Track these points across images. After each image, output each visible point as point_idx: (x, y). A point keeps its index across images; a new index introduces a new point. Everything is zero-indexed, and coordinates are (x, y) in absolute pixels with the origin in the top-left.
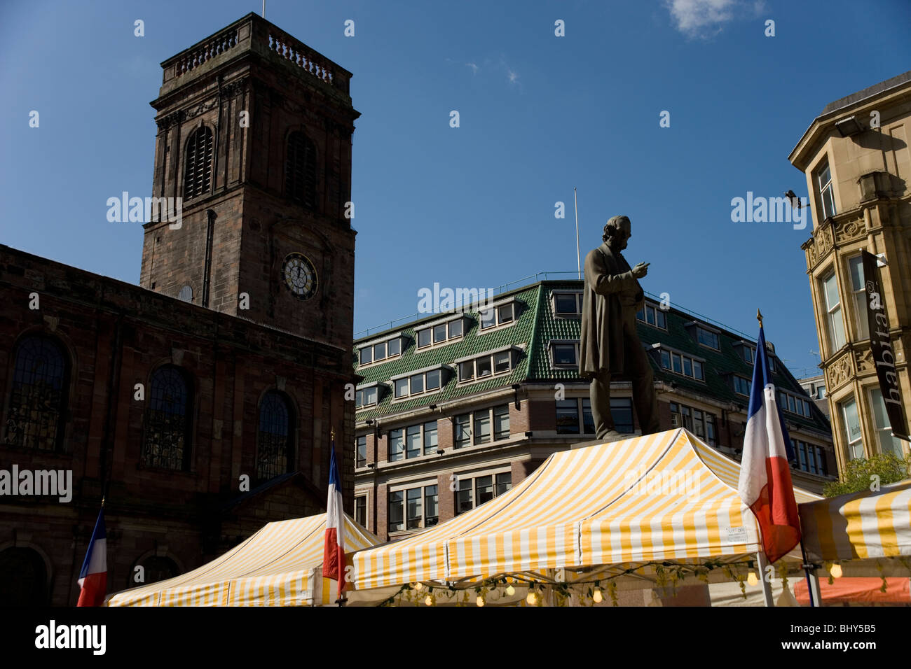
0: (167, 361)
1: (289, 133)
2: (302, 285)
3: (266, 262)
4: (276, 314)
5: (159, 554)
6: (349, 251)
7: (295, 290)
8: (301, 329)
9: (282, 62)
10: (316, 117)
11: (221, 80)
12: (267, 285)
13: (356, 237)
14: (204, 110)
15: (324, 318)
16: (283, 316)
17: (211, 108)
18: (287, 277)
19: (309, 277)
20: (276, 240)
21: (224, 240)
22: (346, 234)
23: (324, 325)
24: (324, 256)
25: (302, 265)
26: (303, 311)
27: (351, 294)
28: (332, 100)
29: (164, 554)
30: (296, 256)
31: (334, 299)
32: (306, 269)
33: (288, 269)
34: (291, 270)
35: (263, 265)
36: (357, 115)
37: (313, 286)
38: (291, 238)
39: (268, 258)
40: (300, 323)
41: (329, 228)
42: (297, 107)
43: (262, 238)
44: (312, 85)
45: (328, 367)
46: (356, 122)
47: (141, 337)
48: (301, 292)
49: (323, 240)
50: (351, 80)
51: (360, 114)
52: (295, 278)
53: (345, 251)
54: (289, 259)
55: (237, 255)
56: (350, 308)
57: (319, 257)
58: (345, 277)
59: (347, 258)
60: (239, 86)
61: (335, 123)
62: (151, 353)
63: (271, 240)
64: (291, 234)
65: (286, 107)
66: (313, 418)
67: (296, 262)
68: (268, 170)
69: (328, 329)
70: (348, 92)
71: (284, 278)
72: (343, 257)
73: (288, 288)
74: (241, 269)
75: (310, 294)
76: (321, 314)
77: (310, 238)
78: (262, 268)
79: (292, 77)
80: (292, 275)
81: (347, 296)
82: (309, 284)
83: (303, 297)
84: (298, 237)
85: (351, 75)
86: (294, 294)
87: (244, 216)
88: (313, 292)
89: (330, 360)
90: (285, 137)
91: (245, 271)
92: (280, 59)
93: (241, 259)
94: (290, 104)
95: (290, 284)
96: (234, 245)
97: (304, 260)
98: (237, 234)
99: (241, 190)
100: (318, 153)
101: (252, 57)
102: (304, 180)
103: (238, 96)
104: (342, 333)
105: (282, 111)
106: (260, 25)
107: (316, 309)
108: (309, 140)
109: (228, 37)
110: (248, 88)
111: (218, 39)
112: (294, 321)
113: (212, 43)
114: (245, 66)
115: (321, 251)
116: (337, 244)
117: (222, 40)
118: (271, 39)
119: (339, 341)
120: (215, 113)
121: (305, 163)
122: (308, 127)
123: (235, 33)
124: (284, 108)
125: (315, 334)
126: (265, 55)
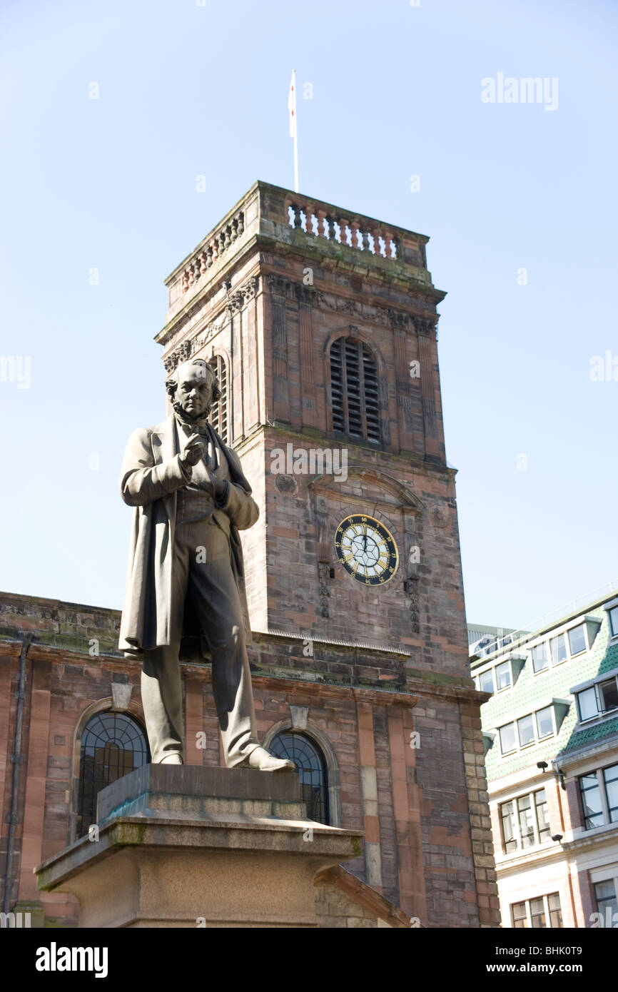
0: (106, 705)
1: (332, 341)
2: (371, 562)
3: (307, 536)
4: (332, 611)
6: (447, 500)
7: (361, 571)
8: (377, 629)
9: (311, 242)
10: (374, 311)
11: (229, 286)
12: (312, 569)
13: (457, 477)
14: (215, 332)
15: (414, 609)
16: (344, 613)
17: (221, 329)
18: (346, 553)
19: (383, 549)
20: (322, 501)
22: (439, 475)
23: (415, 619)
24: (403, 512)
25: (370, 532)
26: (376, 602)
27: (456, 565)
28: (396, 281)
30: (357, 521)
31: (427, 576)
32: (377, 538)
33: (346, 541)
34: (352, 541)
35: (304, 540)
36: (441, 296)
37: (392, 562)
38: (347, 494)
39: (311, 529)
40: (374, 620)
41: (408, 471)
42: (341, 303)
43: (298, 501)
44: (360, 266)
45: (380, 684)
46: (440, 308)
47: (61, 673)
48: (371, 573)
49: (400, 490)
50: (428, 246)
51: (446, 293)
52: (361, 553)
53: (440, 502)
54: (346, 526)
56: (457, 588)
57: (396, 516)
58: (443, 541)
59: (445, 511)
60: (249, 288)
61: (404, 315)
62: (78, 695)
63: (313, 502)
64: (345, 490)
65: (322, 305)
66: (359, 768)
67: (359, 529)
68: (301, 401)
69: (423, 624)
70: (424, 265)
71: (340, 555)
72: (437, 512)
74: (268, 552)
75: (386, 574)
76: (408, 603)
77: (377, 489)
78: (303, 546)
79: (327, 260)
80: (354, 549)
81: (451, 569)
82: (384, 560)
83: (375, 580)
84: (358, 492)
85: (426, 239)
86: (360, 578)
87: (267, 473)
88: (391, 570)
89: (383, 673)
90: (325, 350)
91: (276, 554)
92: (307, 238)
93: (267, 536)
94: (331, 300)
95: (352, 563)
97: (372, 524)
99: (261, 437)
100: (380, 362)
101: (262, 245)
102: (364, 407)
103: (249, 304)
104: (447, 627)
105: (317, 312)
106: (272, 197)
107: (398, 596)
108: (364, 346)
109: (235, 223)
110: (261, 289)
111: (224, 230)
112: (364, 618)
113: (218, 237)
114: (253, 263)
115: (399, 507)
116: (424, 493)
117: (229, 230)
118: (291, 213)
119: (442, 641)
120: (226, 333)
121: (362, 381)
122: (362, 328)
123: (242, 216)
124: (318, 308)
125: (400, 633)
126: (282, 237)
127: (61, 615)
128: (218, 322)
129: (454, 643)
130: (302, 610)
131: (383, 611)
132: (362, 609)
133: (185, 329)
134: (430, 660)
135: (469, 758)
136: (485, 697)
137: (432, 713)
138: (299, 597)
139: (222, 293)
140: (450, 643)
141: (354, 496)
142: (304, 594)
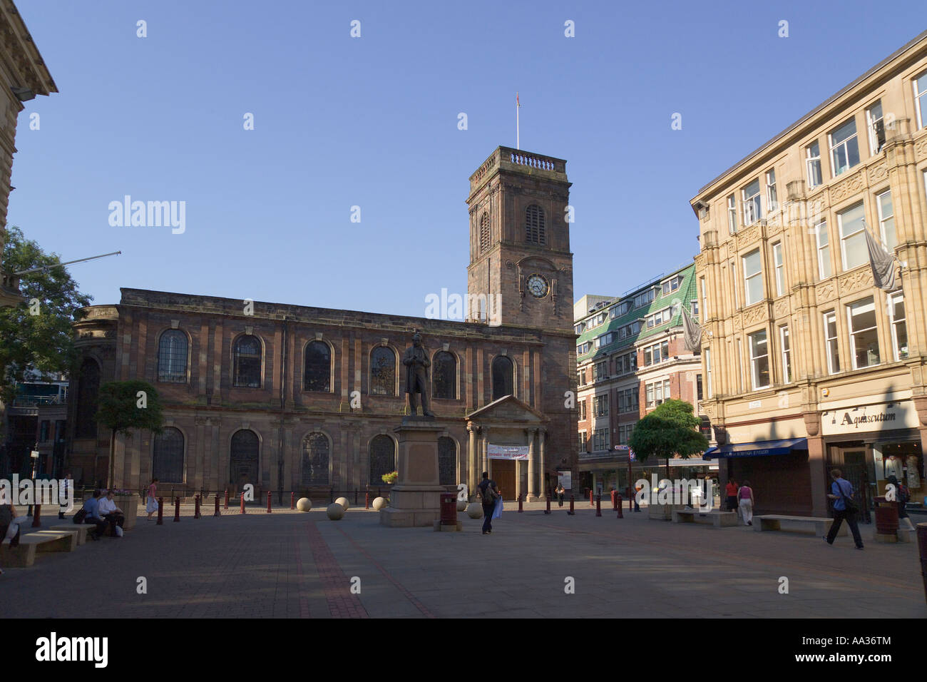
0: (441, 350)
1: (527, 207)
2: (540, 290)
3: (515, 282)
4: (524, 309)
5: (445, 436)
6: (569, 265)
7: (536, 294)
8: (541, 315)
9: (520, 168)
10: (544, 193)
11: (489, 186)
12: (517, 294)
13: (573, 256)
14: (485, 203)
15: (555, 306)
16: (528, 309)
17: (487, 202)
18: (530, 287)
19: (544, 285)
20: (521, 270)
21: (495, 274)
22: (566, 256)
23: (555, 310)
24: (552, 271)
25: (539, 279)
28: (553, 180)
29: (447, 436)
30: (535, 275)
31: (561, 294)
32: (541, 281)
33: (530, 284)
34: (532, 283)
35: (514, 284)
36: (570, 185)
37: (547, 289)
38: (531, 266)
39: (517, 280)
40: (540, 311)
41: (554, 256)
42: (531, 191)
43: (512, 270)
44: (539, 176)
45: (532, 340)
46: (570, 189)
48: (539, 294)
49: (551, 263)
50: (566, 165)
51: (573, 183)
52: (536, 286)
53: (566, 266)
54: (531, 277)
55: (500, 282)
57: (549, 273)
58: (566, 281)
59: (568, 270)
60: (496, 187)
63: (518, 270)
64: (531, 264)
65: (524, 193)
66: (524, 367)
67: (535, 278)
68: (515, 231)
69: (558, 311)
70: (564, 172)
71: (528, 289)
72: (565, 270)
73: (530, 293)
75: (545, 295)
76: (553, 304)
77: (542, 264)
78: (514, 286)
79: (527, 174)
80: (533, 285)
82: (544, 289)
83: (541, 296)
84: (535, 265)
85: (565, 162)
86: (535, 296)
87: (501, 260)
88: (547, 292)
90: (524, 211)
91: (504, 290)
92: (518, 166)
94: (527, 190)
95: (532, 291)
96: (498, 276)
97: (540, 276)
98: (499, 270)
99: (499, 246)
100: (546, 213)
101: (501, 171)
102: (539, 231)
103: (496, 194)
104: (566, 312)
105: (521, 196)
106: (505, 151)
107: (549, 302)
108: (540, 208)
109: (492, 160)
110: (500, 189)
111: (489, 162)
112: (536, 311)
113: (487, 165)
114: (498, 177)
115: (550, 270)
116: (560, 263)
118: (513, 156)
119: (564, 317)
120: (489, 203)
121: (538, 221)
122: (539, 201)
123: (495, 158)
124: (522, 194)
125: (549, 316)
126: (508, 168)
127: (427, 323)
128: (486, 199)
129: (569, 318)
130: (513, 309)
131: (543, 308)
132: (535, 307)
133: (476, 199)
134: (559, 324)
135: (570, 356)
136: (578, 336)
137: (559, 342)
138: (512, 304)
139: (487, 188)
140: (567, 318)
141: (533, 267)
142: (514, 303)
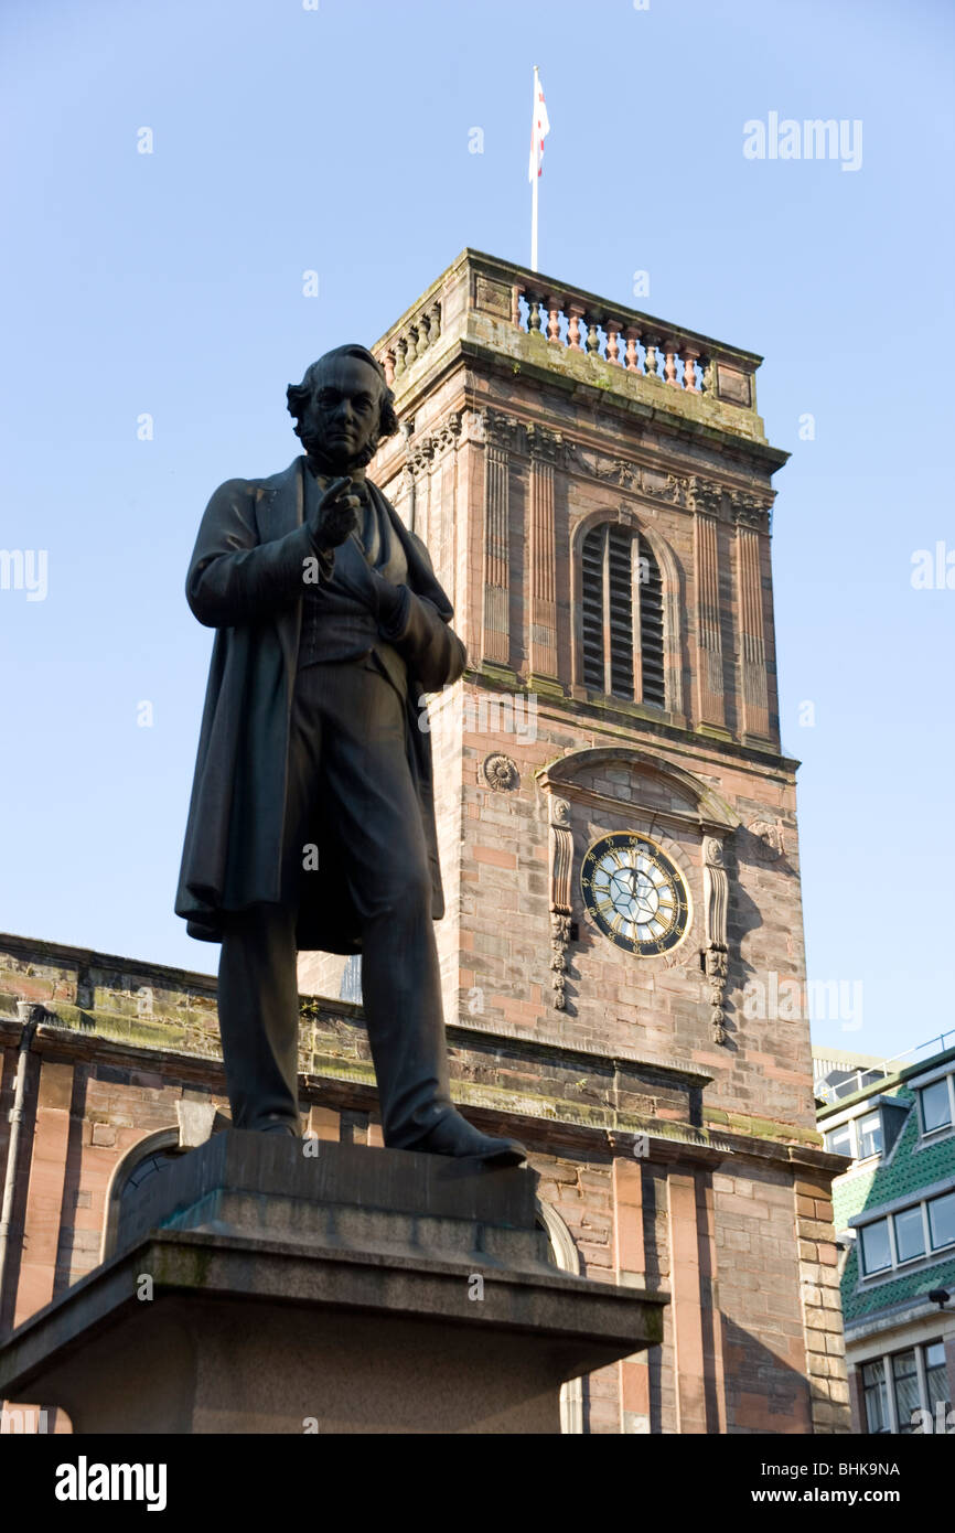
0: (168, 1139)
1: (586, 531)
2: (644, 917)
3: (533, 865)
6: (781, 813)
7: (627, 931)
8: (651, 1033)
9: (556, 359)
10: (662, 482)
11: (412, 428)
12: (538, 925)
13: (800, 773)
15: (718, 1002)
16: (593, 1003)
18: (600, 898)
19: (667, 895)
20: (560, 806)
22: (767, 770)
23: (719, 1021)
24: (703, 832)
25: (643, 864)
26: (650, 986)
27: (794, 928)
30: (622, 842)
31: (744, 947)
32: (657, 875)
33: (600, 878)
34: (612, 878)
35: (527, 872)
36: (780, 459)
37: (680, 917)
39: (542, 853)
40: (646, 1019)
41: (715, 761)
42: (608, 465)
43: (520, 805)
44: (641, 403)
47: (90, 1079)
48: (644, 934)
49: (698, 793)
51: (790, 454)
52: (627, 899)
53: (767, 816)
54: (601, 851)
55: (455, 855)
56: (794, 968)
57: (690, 840)
58: (772, 885)
59: (777, 834)
60: (445, 432)
61: (714, 490)
63: (545, 806)
64: (601, 786)
65: (573, 469)
67: (624, 857)
68: (529, 630)
71: (594, 904)
72: (765, 835)
73: (603, 924)
74: (464, 890)
75: (671, 940)
76: (707, 991)
77: (658, 790)
78: (524, 883)
80: (615, 892)
81: (785, 935)
82: (668, 914)
83: (650, 949)
84: (624, 793)
85: (756, 361)
86: (625, 943)
87: (465, 753)
88: (678, 931)
90: (575, 543)
91: (477, 893)
92: (550, 351)
93: (464, 863)
94: (590, 460)
95: (609, 917)
96: (448, 829)
97: (647, 849)
102: (636, 645)
104: (775, 1037)
105: (563, 480)
106: (491, 277)
107: (690, 977)
108: (642, 541)
109: (426, 322)
111: (405, 334)
112: (627, 1013)
113: (395, 346)
114: (454, 383)
115: (696, 824)
116: (738, 798)
117: (414, 332)
118: (523, 303)
119: (767, 1061)
121: (636, 601)
122: (642, 512)
123: (438, 306)
124: (566, 473)
125: (691, 1044)
126: (503, 347)
127: (95, 976)
129: (787, 1067)
130: (521, 994)
131: (663, 1002)
132: (626, 996)
134: (743, 1093)
136: (841, 1165)
137: (745, 1188)
138: (516, 971)
140: (779, 1064)
141: (614, 799)
142: (525, 967)
